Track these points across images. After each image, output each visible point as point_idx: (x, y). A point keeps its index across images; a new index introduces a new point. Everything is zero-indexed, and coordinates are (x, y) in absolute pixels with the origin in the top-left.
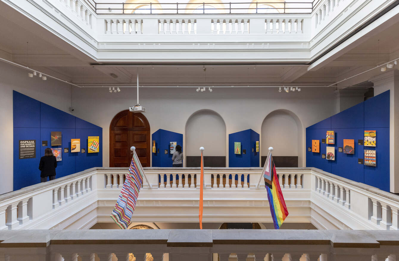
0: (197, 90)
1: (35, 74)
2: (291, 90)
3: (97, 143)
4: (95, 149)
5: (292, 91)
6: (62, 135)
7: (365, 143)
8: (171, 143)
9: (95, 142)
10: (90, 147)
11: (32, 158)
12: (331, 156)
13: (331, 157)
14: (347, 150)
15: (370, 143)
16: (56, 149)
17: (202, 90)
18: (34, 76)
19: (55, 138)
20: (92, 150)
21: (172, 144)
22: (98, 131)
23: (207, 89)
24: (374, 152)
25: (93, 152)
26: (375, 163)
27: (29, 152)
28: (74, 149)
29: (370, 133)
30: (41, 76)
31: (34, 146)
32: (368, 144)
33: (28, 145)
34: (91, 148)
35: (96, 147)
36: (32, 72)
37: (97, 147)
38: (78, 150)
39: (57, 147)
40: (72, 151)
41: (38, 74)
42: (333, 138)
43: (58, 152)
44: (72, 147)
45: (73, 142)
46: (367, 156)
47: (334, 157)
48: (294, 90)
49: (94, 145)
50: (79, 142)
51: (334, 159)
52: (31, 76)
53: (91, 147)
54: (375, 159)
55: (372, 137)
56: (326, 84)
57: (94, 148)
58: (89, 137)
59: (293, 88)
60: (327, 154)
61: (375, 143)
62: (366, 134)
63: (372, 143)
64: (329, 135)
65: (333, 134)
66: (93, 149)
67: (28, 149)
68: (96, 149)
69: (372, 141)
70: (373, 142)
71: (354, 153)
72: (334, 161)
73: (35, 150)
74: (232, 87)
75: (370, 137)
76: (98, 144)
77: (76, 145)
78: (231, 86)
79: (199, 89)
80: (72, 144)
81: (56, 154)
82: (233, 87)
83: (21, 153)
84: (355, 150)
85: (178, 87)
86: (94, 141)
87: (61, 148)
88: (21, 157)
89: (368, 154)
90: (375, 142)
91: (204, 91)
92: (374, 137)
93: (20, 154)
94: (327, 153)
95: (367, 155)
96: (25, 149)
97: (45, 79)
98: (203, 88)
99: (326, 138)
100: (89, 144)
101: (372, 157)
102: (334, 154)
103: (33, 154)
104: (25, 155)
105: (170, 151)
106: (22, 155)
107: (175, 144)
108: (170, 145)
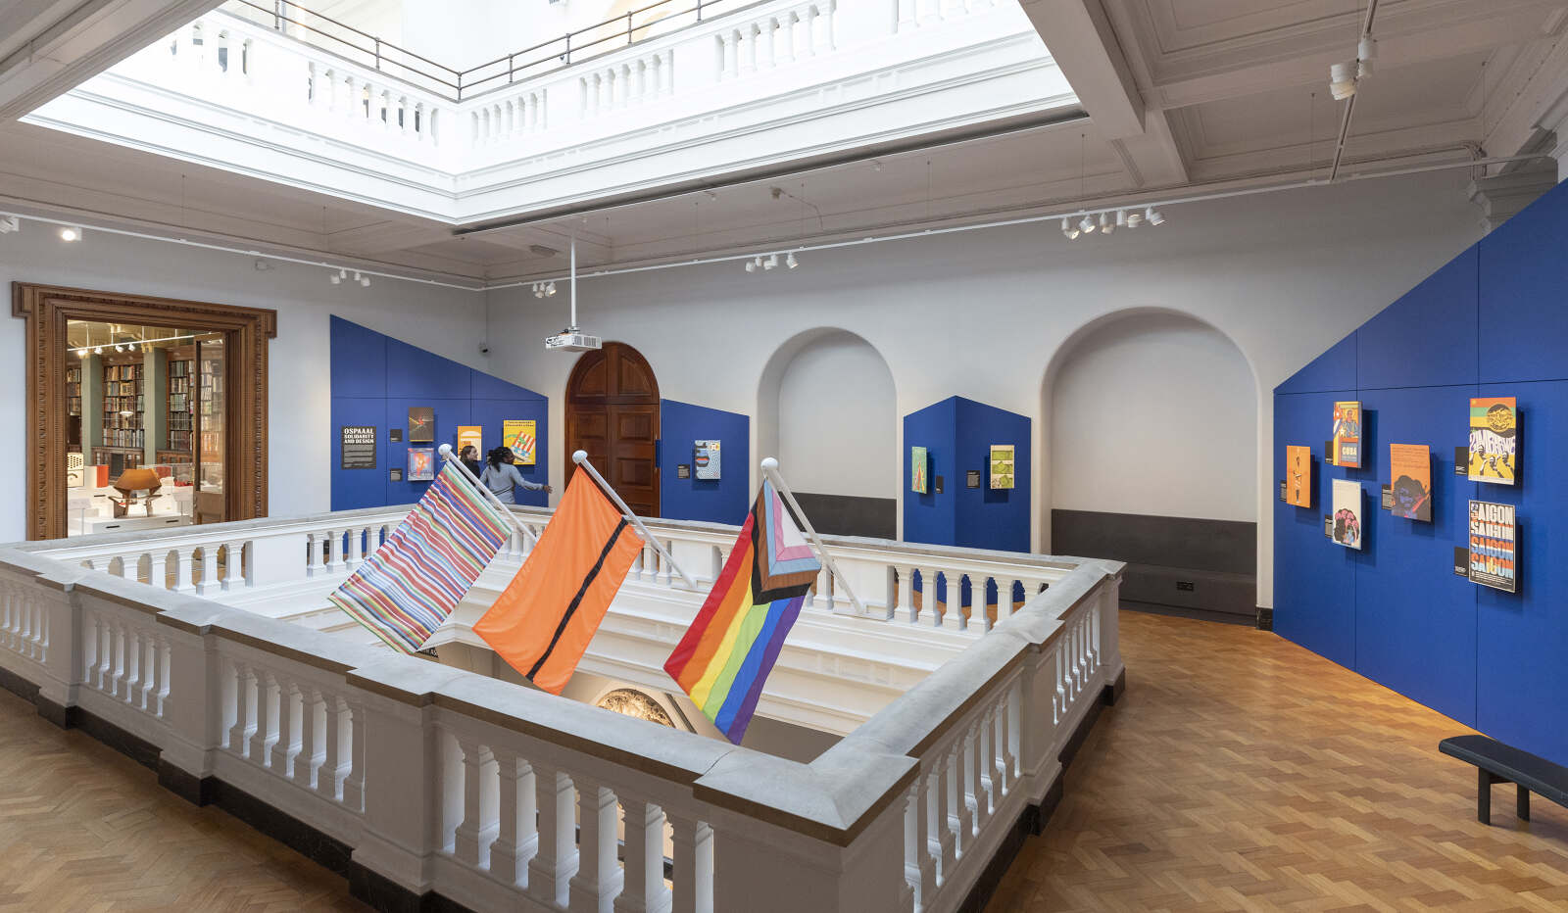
0: (749, 267)
1: (343, 275)
2: (1119, 222)
3: (531, 440)
5: (1125, 227)
6: (435, 417)
7: (1470, 466)
8: (699, 443)
9: (525, 436)
11: (366, 468)
12: (1349, 527)
13: (1350, 532)
14: (1402, 500)
15: (1493, 464)
16: (421, 450)
17: (768, 265)
18: (342, 280)
19: (420, 422)
21: (704, 446)
22: (534, 407)
23: (782, 258)
24: (1508, 514)
26: (1510, 573)
27: (361, 454)
29: (1491, 411)
30: (357, 277)
31: (372, 441)
32: (1482, 473)
33: (360, 437)
35: (525, 450)
36: (337, 272)
37: (528, 450)
39: (424, 444)
41: (350, 275)
42: (1357, 436)
43: (425, 459)
45: (463, 435)
46: (1479, 537)
47: (1358, 531)
48: (1132, 222)
49: (520, 443)
50: (480, 435)
51: (1357, 544)
52: (336, 280)
54: (1510, 552)
55: (1501, 434)
56: (1315, 173)
57: (520, 452)
58: (506, 422)
59: (1129, 213)
60: (1334, 514)
61: (1513, 467)
62: (1479, 415)
63: (1500, 465)
64: (1341, 422)
65: (1356, 417)
67: (360, 448)
68: (527, 455)
69: (1501, 454)
70: (1505, 460)
71: (1428, 518)
72: (1356, 550)
73: (375, 448)
74: (866, 241)
75: (1494, 436)
76: (532, 444)
78: (862, 239)
79: (758, 262)
81: (421, 462)
82: (870, 240)
83: (346, 454)
84: (1432, 497)
85: (696, 262)
86: (521, 432)
87: (432, 449)
88: (346, 466)
89: (1482, 525)
90: (1512, 461)
91: (774, 268)
92: (1505, 434)
93: (343, 457)
94: (1335, 511)
95: (1481, 532)
96: (353, 448)
97: (366, 283)
98: (768, 258)
99: (1332, 436)
101: (1498, 540)
102: (1359, 520)
103: (370, 459)
104: (354, 460)
105: (698, 468)
106: (346, 460)
107: (713, 448)
108: (694, 450)
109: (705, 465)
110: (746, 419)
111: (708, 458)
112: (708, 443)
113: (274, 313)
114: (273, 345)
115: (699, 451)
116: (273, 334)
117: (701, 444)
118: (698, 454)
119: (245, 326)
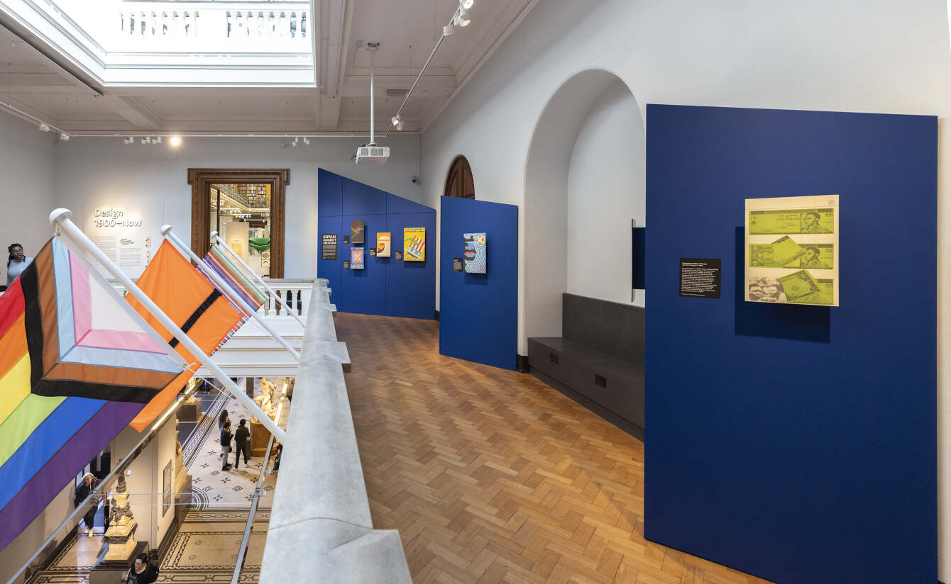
1: (296, 140)
3: (422, 242)
4: (416, 253)
6: (365, 227)
8: (467, 236)
9: (418, 240)
10: (407, 249)
11: (333, 260)
16: (357, 249)
19: (358, 231)
20: (411, 254)
21: (472, 239)
25: (414, 259)
27: (330, 251)
28: (381, 251)
30: (305, 140)
31: (336, 243)
33: (330, 240)
34: (410, 252)
35: (418, 250)
37: (420, 250)
38: (386, 253)
39: (358, 245)
40: (378, 255)
43: (358, 255)
44: (379, 247)
45: (380, 239)
49: (415, 246)
50: (390, 239)
53: (410, 249)
57: (415, 251)
58: (405, 229)
66: (414, 254)
68: (419, 254)
73: (337, 248)
76: (422, 245)
77: (383, 244)
80: (379, 242)
81: (356, 257)
83: (324, 251)
86: (415, 238)
87: (363, 248)
88: (324, 258)
93: (322, 253)
96: (328, 246)
100: (407, 244)
103: (334, 254)
104: (328, 254)
105: (466, 262)
106: (324, 254)
107: (478, 241)
108: (464, 242)
109: (472, 259)
110: (514, 210)
111: (474, 251)
112: (475, 236)
113: (288, 171)
114: (288, 188)
115: (467, 245)
116: (288, 182)
117: (469, 238)
118: (466, 248)
119: (275, 179)
